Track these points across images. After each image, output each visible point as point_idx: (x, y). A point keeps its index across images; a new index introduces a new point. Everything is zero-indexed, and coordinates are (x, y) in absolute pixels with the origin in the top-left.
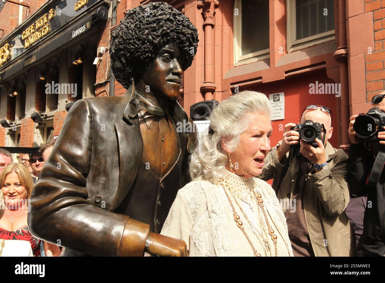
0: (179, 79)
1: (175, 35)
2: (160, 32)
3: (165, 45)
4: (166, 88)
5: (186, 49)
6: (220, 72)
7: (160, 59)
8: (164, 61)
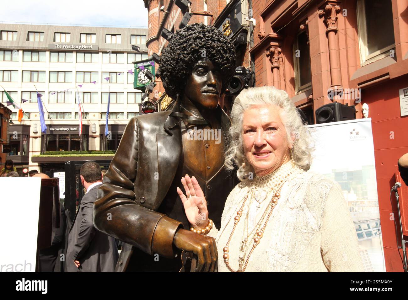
0: (213, 90)
2: (189, 50)
3: (198, 61)
4: (202, 99)
5: (218, 61)
6: (347, 74)
7: (195, 74)
8: (199, 75)
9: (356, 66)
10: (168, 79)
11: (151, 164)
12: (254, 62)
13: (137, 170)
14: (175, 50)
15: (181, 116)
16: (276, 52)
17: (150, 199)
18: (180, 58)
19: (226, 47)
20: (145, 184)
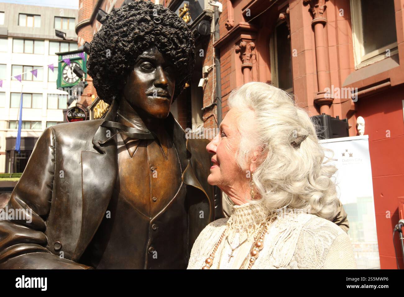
0: (163, 92)
1: (153, 38)
2: (131, 37)
3: (142, 52)
4: (147, 104)
5: (170, 53)
6: (338, 78)
7: (138, 69)
8: (143, 71)
9: (350, 68)
10: (101, 75)
11: (72, 194)
12: (219, 58)
13: (52, 202)
14: (112, 36)
15: (118, 127)
16: (248, 47)
17: (69, 244)
18: (118, 47)
19: (182, 35)
20: (62, 223)
